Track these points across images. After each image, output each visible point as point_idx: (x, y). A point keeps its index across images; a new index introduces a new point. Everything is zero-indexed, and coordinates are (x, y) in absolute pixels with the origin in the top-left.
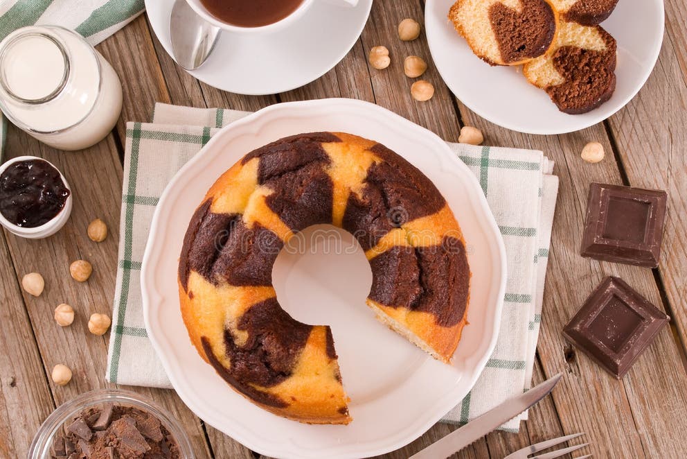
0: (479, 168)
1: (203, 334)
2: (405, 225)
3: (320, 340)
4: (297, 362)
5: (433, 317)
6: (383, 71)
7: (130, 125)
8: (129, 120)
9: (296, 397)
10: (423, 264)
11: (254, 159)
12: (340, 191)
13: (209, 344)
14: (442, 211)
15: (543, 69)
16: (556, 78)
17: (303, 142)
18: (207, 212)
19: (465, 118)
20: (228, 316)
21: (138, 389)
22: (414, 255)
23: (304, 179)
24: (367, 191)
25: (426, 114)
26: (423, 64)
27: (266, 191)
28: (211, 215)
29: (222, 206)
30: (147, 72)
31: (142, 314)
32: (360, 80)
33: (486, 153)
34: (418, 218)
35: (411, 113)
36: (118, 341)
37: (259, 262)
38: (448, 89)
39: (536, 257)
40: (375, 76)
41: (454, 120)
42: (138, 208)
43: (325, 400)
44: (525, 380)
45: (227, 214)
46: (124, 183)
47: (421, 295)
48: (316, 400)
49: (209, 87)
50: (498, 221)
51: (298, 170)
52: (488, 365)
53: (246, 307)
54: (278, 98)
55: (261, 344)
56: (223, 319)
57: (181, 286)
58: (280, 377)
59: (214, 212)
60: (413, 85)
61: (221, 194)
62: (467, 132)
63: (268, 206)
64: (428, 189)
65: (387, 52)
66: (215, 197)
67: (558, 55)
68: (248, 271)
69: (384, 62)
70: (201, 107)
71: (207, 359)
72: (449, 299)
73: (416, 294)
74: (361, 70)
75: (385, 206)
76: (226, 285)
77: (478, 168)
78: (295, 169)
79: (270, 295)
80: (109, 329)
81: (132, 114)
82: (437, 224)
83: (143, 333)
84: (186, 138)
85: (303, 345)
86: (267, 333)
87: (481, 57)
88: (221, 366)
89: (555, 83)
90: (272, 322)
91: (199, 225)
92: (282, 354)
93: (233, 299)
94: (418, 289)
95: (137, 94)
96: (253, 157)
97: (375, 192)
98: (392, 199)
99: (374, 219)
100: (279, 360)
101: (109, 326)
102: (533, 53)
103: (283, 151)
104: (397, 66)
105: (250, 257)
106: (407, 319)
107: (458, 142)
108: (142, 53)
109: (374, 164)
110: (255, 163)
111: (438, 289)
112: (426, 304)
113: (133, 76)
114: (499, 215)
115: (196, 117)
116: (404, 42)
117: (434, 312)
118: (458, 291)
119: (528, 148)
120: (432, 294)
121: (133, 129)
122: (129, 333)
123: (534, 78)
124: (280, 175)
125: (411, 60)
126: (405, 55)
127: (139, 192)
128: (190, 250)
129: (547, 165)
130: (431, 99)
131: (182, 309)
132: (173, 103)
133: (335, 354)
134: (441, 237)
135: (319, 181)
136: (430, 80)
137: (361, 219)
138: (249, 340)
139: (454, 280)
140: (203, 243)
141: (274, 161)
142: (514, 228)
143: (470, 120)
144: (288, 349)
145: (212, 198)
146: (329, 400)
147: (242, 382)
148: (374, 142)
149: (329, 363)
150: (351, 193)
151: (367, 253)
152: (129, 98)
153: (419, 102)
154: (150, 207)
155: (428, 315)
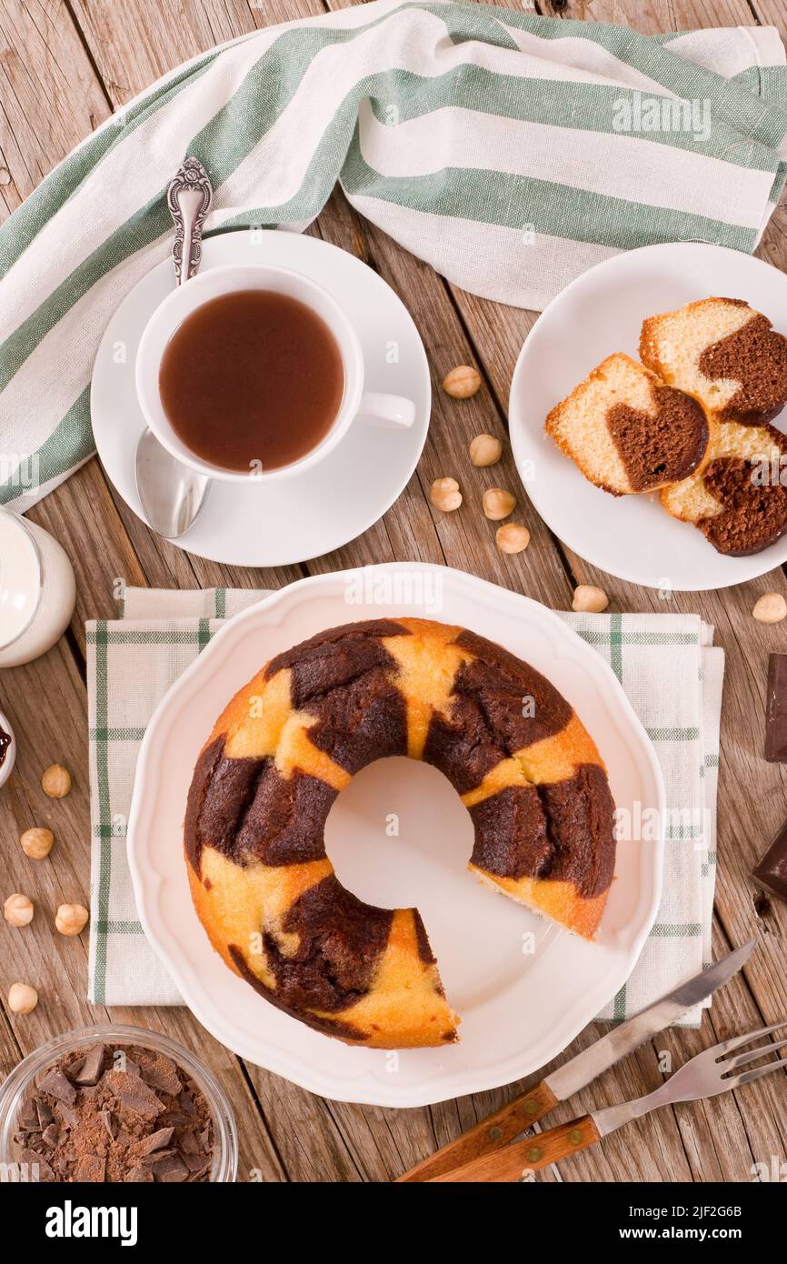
0: (609, 646)
1: (230, 941)
2: (519, 754)
3: (407, 936)
4: (376, 973)
5: (573, 887)
6: (452, 513)
7: (91, 626)
8: (90, 618)
9: (381, 1025)
10: (552, 810)
11: (283, 671)
12: (418, 711)
13: (241, 954)
14: (570, 726)
15: (692, 495)
16: (710, 505)
17: (354, 639)
18: (220, 756)
19: (578, 572)
20: (267, 912)
21: (136, 1010)
22: (536, 798)
23: (361, 696)
24: (458, 708)
25: (520, 572)
26: (512, 500)
27: (307, 720)
28: (227, 761)
29: (242, 746)
30: (108, 543)
31: (133, 901)
32: (420, 529)
33: (616, 625)
34: (538, 741)
35: (498, 571)
36: (102, 945)
37: (306, 824)
38: (549, 531)
39: (702, 769)
40: (442, 522)
41: (562, 576)
42: (113, 746)
43: (423, 1025)
44: (703, 952)
45: (251, 758)
46: (90, 708)
47: (552, 856)
48: (411, 1026)
49: (200, 559)
50: (643, 721)
51: (351, 683)
52: (652, 934)
53: (294, 898)
54: (304, 569)
55: (320, 951)
56: (259, 917)
57: (191, 869)
58: (352, 996)
59: (232, 756)
60: (499, 531)
61: (239, 728)
62: (586, 595)
63: (312, 742)
64: (545, 694)
65: (456, 486)
66: (231, 734)
67: (710, 473)
68: (292, 842)
69: (453, 501)
70: (191, 587)
71: (240, 974)
72: (594, 857)
73: (545, 856)
74: (419, 515)
75: (486, 727)
76: (260, 867)
77: (607, 648)
78: (347, 683)
79: (326, 874)
80: (87, 925)
81: (91, 604)
82: (565, 747)
83: (135, 928)
84: (175, 637)
85: (383, 946)
86: (327, 934)
87: (598, 485)
88: (262, 984)
89: (710, 514)
90: (335, 915)
91: (210, 777)
92: (354, 963)
93: (272, 886)
94: (547, 848)
95: (96, 575)
96: (282, 667)
97: (471, 711)
98: (496, 717)
99: (472, 748)
100: (350, 973)
101: (85, 921)
102: (679, 474)
103: (327, 657)
104: (471, 504)
105: (292, 821)
106: (534, 893)
107: (573, 611)
108: (98, 515)
109: (463, 664)
110: (285, 677)
111: (577, 844)
112: (561, 869)
113: (87, 550)
114: (643, 713)
115: (187, 605)
116: (479, 468)
117: (573, 878)
118: (605, 843)
119: (675, 612)
120: (569, 852)
121: (96, 631)
122: (116, 930)
123: (678, 509)
124: (325, 693)
125: (493, 495)
126: (482, 487)
127: (113, 722)
128: (200, 816)
129: (705, 631)
130: (526, 550)
131: (195, 901)
132: (150, 586)
133: (432, 956)
134: (574, 765)
135: (386, 700)
136: (522, 521)
137: (451, 749)
138: (302, 947)
139: (598, 828)
140: (219, 805)
141: (316, 670)
142: (667, 730)
143: (585, 575)
144: (361, 955)
145: (225, 734)
146: (429, 1024)
147: (296, 1007)
148: (457, 628)
149: (425, 971)
150: (435, 713)
151: (465, 797)
152: (84, 582)
153: (509, 555)
154: (130, 743)
155: (566, 885)
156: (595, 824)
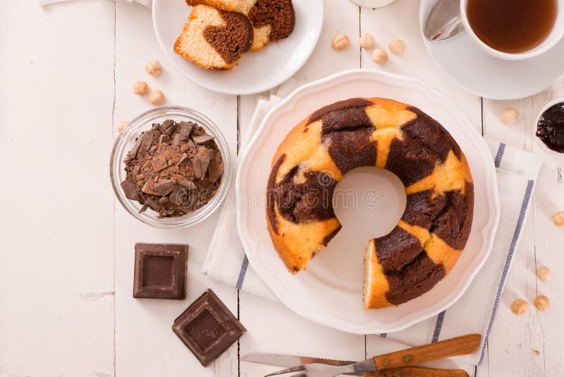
1: (287, 153)
2: (434, 235)
3: (330, 228)
4: (307, 223)
5: (388, 289)
9: (285, 236)
10: (417, 262)
11: (415, 114)
12: (429, 182)
13: (283, 161)
14: (457, 252)
17: (445, 138)
18: (363, 107)
20: (307, 162)
22: (419, 253)
24: (440, 198)
27: (400, 136)
28: (363, 111)
29: (373, 114)
34: (444, 241)
43: (295, 255)
45: (370, 120)
47: (398, 272)
48: (292, 250)
53: (320, 170)
55: (304, 194)
56: (303, 160)
57: (308, 119)
58: (291, 218)
59: (366, 111)
61: (380, 108)
63: (391, 143)
64: (465, 233)
66: (375, 105)
71: (274, 165)
72: (406, 291)
75: (438, 215)
76: (326, 149)
79: (337, 180)
82: (447, 254)
85: (320, 220)
86: (313, 193)
88: (275, 177)
91: (352, 107)
92: (306, 211)
93: (320, 158)
94: (399, 269)
97: (440, 207)
98: (444, 217)
99: (425, 214)
100: (301, 212)
105: (353, 152)
106: (376, 273)
109: (460, 191)
110: (413, 116)
111: (408, 281)
112: (394, 280)
117: (392, 287)
120: (403, 278)
124: (415, 137)
128: (332, 112)
131: (294, 129)
133: (328, 244)
134: (441, 262)
135: (427, 165)
137: (420, 205)
138: (301, 186)
139: (419, 287)
141: (422, 128)
144: (312, 213)
145: (373, 104)
146: (297, 258)
147: (273, 196)
148: (472, 181)
149: (320, 243)
150: (433, 189)
151: (401, 222)
155: (387, 285)
156: (421, 284)
